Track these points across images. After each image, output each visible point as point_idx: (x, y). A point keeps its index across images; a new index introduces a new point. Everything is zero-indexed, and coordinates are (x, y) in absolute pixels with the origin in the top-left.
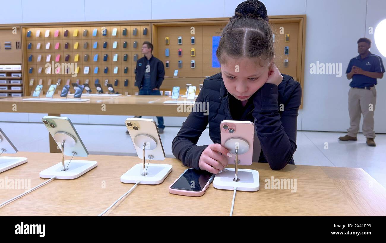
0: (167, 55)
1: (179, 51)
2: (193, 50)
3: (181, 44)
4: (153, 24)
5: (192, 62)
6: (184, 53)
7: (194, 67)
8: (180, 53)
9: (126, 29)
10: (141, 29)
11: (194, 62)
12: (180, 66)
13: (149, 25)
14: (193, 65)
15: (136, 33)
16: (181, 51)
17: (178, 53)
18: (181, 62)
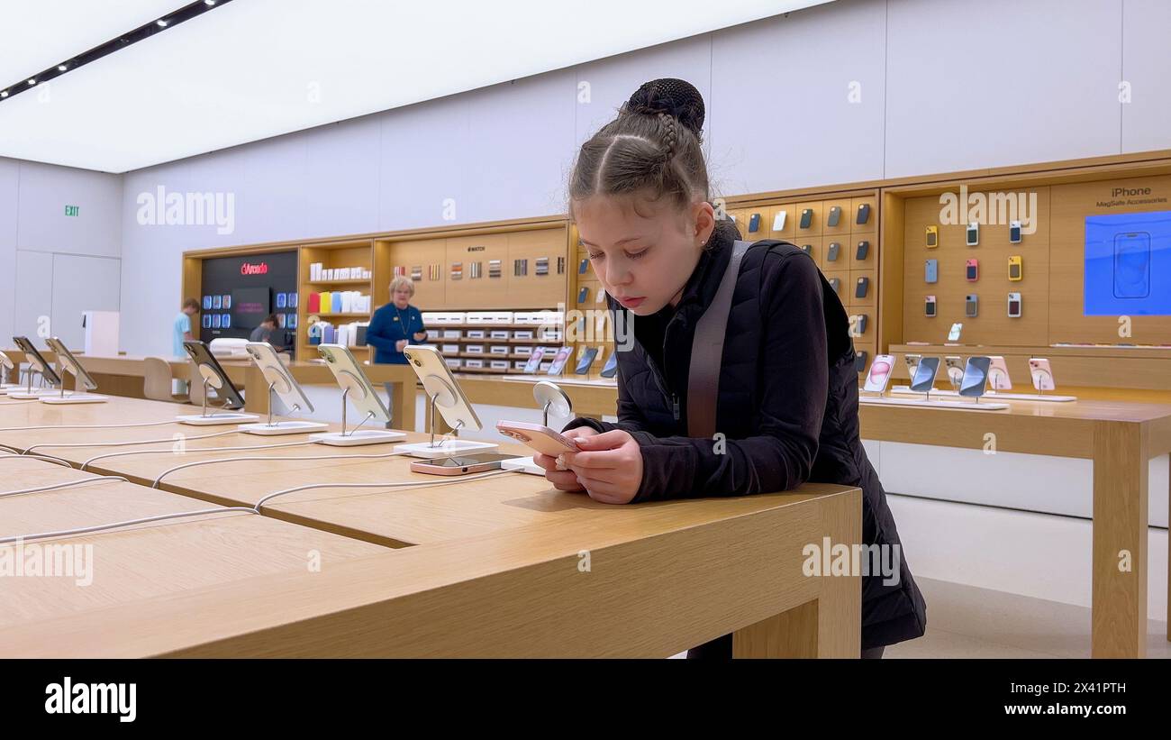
0: (931, 277)
1: (968, 265)
2: (1017, 260)
3: (976, 244)
4: (886, 193)
5: (1010, 300)
6: (985, 271)
7: (1019, 315)
8: (972, 273)
9: (810, 212)
10: (852, 208)
11: (1017, 297)
12: (972, 309)
13: (874, 195)
14: (1014, 307)
15: (837, 219)
16: (974, 264)
17: (964, 273)
18: (974, 299)
